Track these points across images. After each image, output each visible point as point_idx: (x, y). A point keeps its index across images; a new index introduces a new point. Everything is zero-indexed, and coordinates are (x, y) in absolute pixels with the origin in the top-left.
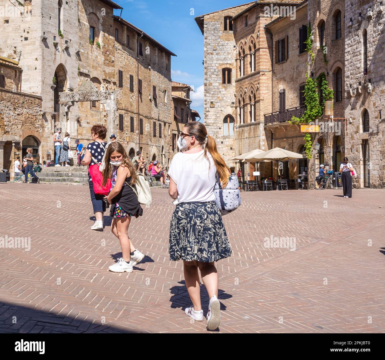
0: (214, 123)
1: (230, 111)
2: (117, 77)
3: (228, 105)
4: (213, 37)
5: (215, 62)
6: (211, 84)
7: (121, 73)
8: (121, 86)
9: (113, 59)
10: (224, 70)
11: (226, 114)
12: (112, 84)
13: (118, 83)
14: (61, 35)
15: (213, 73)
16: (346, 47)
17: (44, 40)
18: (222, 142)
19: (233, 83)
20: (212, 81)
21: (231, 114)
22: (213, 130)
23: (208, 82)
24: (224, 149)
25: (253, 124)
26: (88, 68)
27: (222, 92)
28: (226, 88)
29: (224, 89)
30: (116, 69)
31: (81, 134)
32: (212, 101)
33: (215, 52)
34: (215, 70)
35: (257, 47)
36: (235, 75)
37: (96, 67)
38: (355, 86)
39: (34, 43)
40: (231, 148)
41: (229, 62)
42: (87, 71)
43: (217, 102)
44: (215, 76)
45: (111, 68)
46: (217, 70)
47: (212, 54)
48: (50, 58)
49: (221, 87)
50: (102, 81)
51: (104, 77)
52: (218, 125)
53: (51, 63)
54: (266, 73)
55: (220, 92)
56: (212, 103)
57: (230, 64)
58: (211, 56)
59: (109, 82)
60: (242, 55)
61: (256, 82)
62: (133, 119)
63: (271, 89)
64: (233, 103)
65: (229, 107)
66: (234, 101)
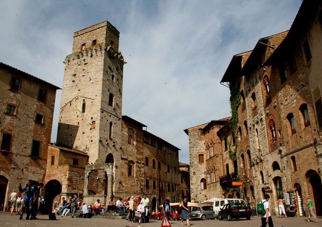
0: (196, 183)
1: (203, 176)
2: (145, 160)
3: (202, 173)
4: (193, 139)
5: (195, 151)
6: (193, 163)
7: (147, 159)
8: (147, 164)
9: (142, 151)
10: (200, 155)
11: (202, 178)
12: (142, 164)
13: (145, 163)
14: (111, 139)
15: (194, 157)
16: (250, 139)
17: (100, 141)
18: (200, 193)
19: (205, 162)
20: (194, 161)
21: (205, 178)
22: (195, 187)
23: (192, 162)
24: (202, 196)
25: (215, 183)
26: (127, 156)
27: (199, 167)
28: (201, 165)
29: (200, 165)
30: (144, 156)
31: (122, 190)
32: (194, 171)
33: (195, 147)
34: (195, 155)
35: (214, 143)
36: (205, 158)
37: (132, 156)
38: (256, 159)
39: (95, 143)
40: (205, 196)
41: (202, 151)
42: (126, 157)
43: (197, 172)
44: (195, 159)
45: (141, 156)
46: (196, 156)
47: (193, 147)
48: (103, 150)
49: (198, 164)
50: (135, 162)
51: (136, 160)
52: (198, 184)
53: (104, 153)
54: (219, 156)
55: (198, 166)
56: (194, 172)
57: (203, 152)
58: (192, 149)
59: (140, 163)
60: (208, 148)
61: (215, 161)
62: (155, 182)
63: (222, 164)
64: (205, 172)
65: (203, 174)
66: (206, 171)
